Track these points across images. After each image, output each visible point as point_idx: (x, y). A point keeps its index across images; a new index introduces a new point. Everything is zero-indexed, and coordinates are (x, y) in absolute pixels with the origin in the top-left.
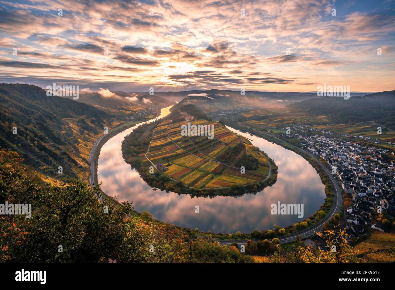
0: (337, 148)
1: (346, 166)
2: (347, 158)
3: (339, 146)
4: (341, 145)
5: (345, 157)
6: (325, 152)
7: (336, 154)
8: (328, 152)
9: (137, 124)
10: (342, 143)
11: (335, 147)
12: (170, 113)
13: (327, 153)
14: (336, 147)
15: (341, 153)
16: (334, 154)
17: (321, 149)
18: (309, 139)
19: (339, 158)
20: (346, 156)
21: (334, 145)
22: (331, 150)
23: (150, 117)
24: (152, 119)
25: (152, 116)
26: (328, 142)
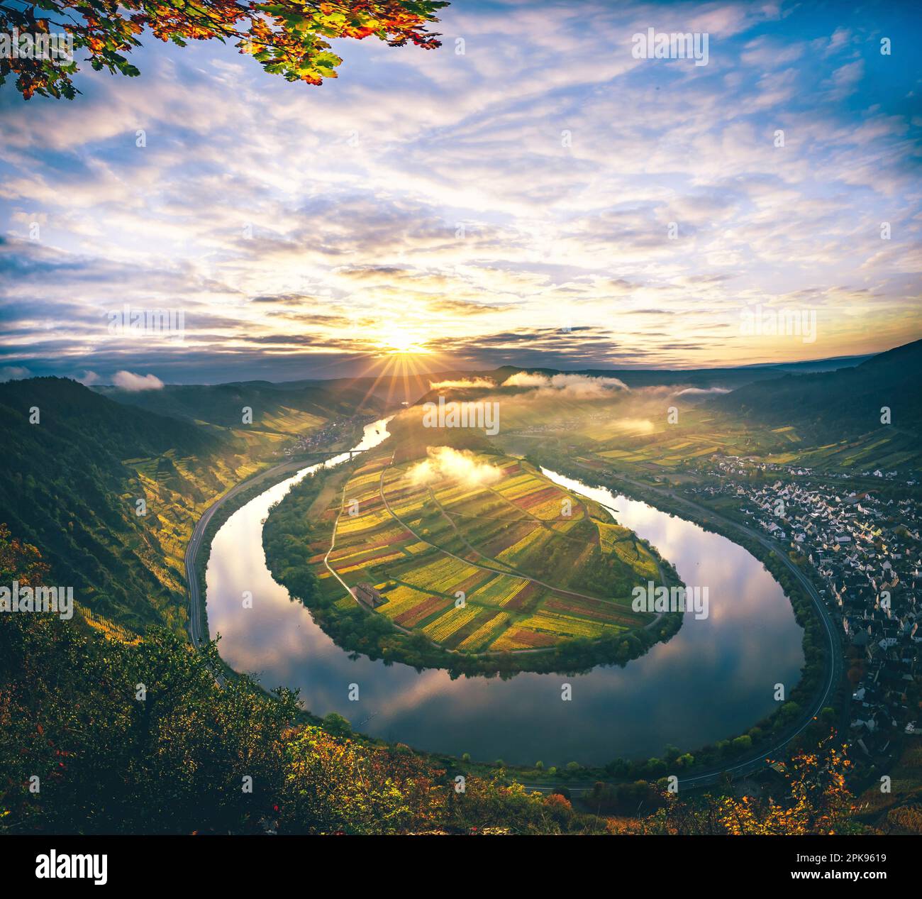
0: (828, 515)
1: (852, 565)
2: (854, 541)
3: (833, 509)
4: (836, 505)
5: (848, 539)
6: (802, 531)
7: (827, 534)
8: (810, 529)
9: (301, 469)
10: (838, 499)
11: (823, 512)
12: (388, 435)
13: (806, 533)
14: (826, 514)
15: (839, 528)
16: (824, 534)
17: (792, 522)
18: (761, 497)
19: (835, 544)
20: (850, 534)
21: (820, 508)
22: (817, 521)
23: (335, 448)
24: (340, 453)
25: (341, 446)
26: (806, 499)
